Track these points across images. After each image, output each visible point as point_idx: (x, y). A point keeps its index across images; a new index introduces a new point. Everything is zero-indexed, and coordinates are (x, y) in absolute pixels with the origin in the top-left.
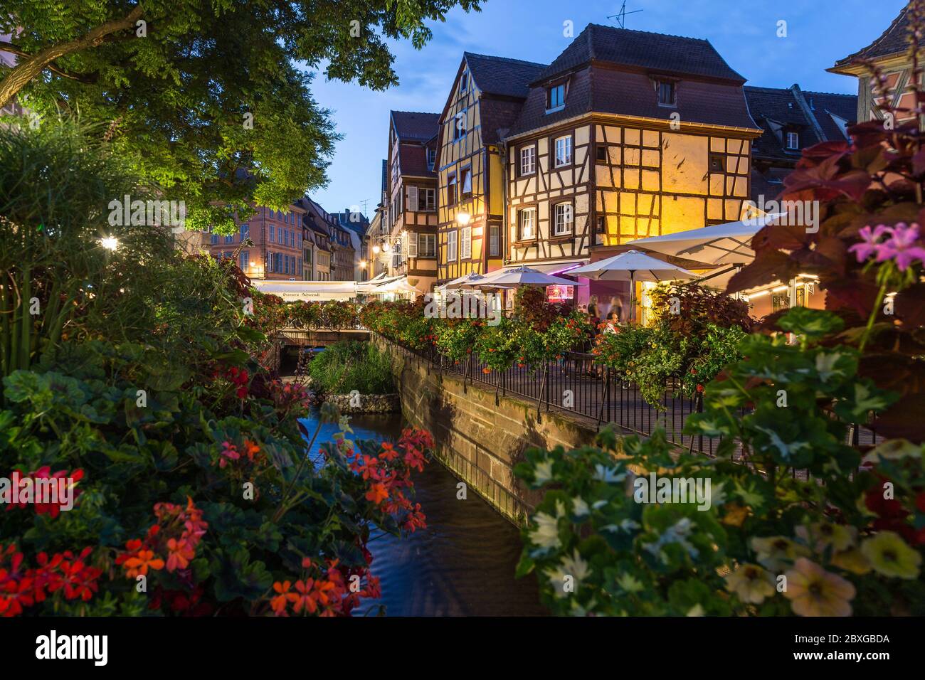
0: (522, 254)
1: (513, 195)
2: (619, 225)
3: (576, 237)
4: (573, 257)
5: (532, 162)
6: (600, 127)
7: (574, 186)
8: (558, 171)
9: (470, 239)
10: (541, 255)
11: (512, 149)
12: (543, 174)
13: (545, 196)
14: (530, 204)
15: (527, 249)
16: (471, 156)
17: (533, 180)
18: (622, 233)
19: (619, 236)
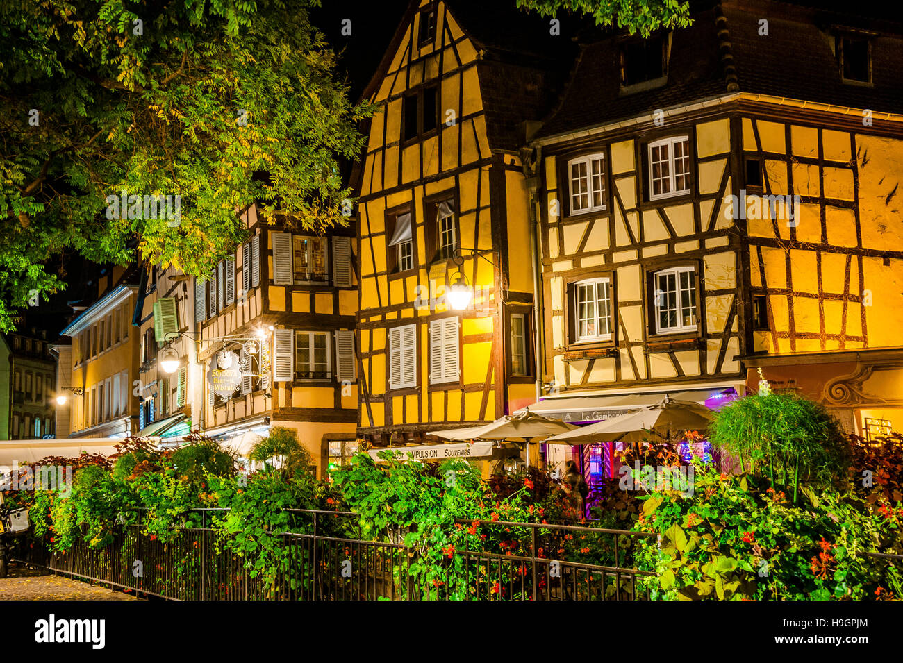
0: (581, 374)
1: (554, 252)
2: (791, 314)
3: (709, 336)
4: (703, 377)
5: (595, 187)
6: (749, 121)
7: (699, 236)
8: (660, 206)
9: (457, 341)
10: (627, 374)
11: (551, 162)
12: (624, 212)
13: (632, 255)
14: (596, 271)
15: (592, 362)
16: (456, 173)
17: (602, 224)
18: (798, 330)
19: (793, 335)
